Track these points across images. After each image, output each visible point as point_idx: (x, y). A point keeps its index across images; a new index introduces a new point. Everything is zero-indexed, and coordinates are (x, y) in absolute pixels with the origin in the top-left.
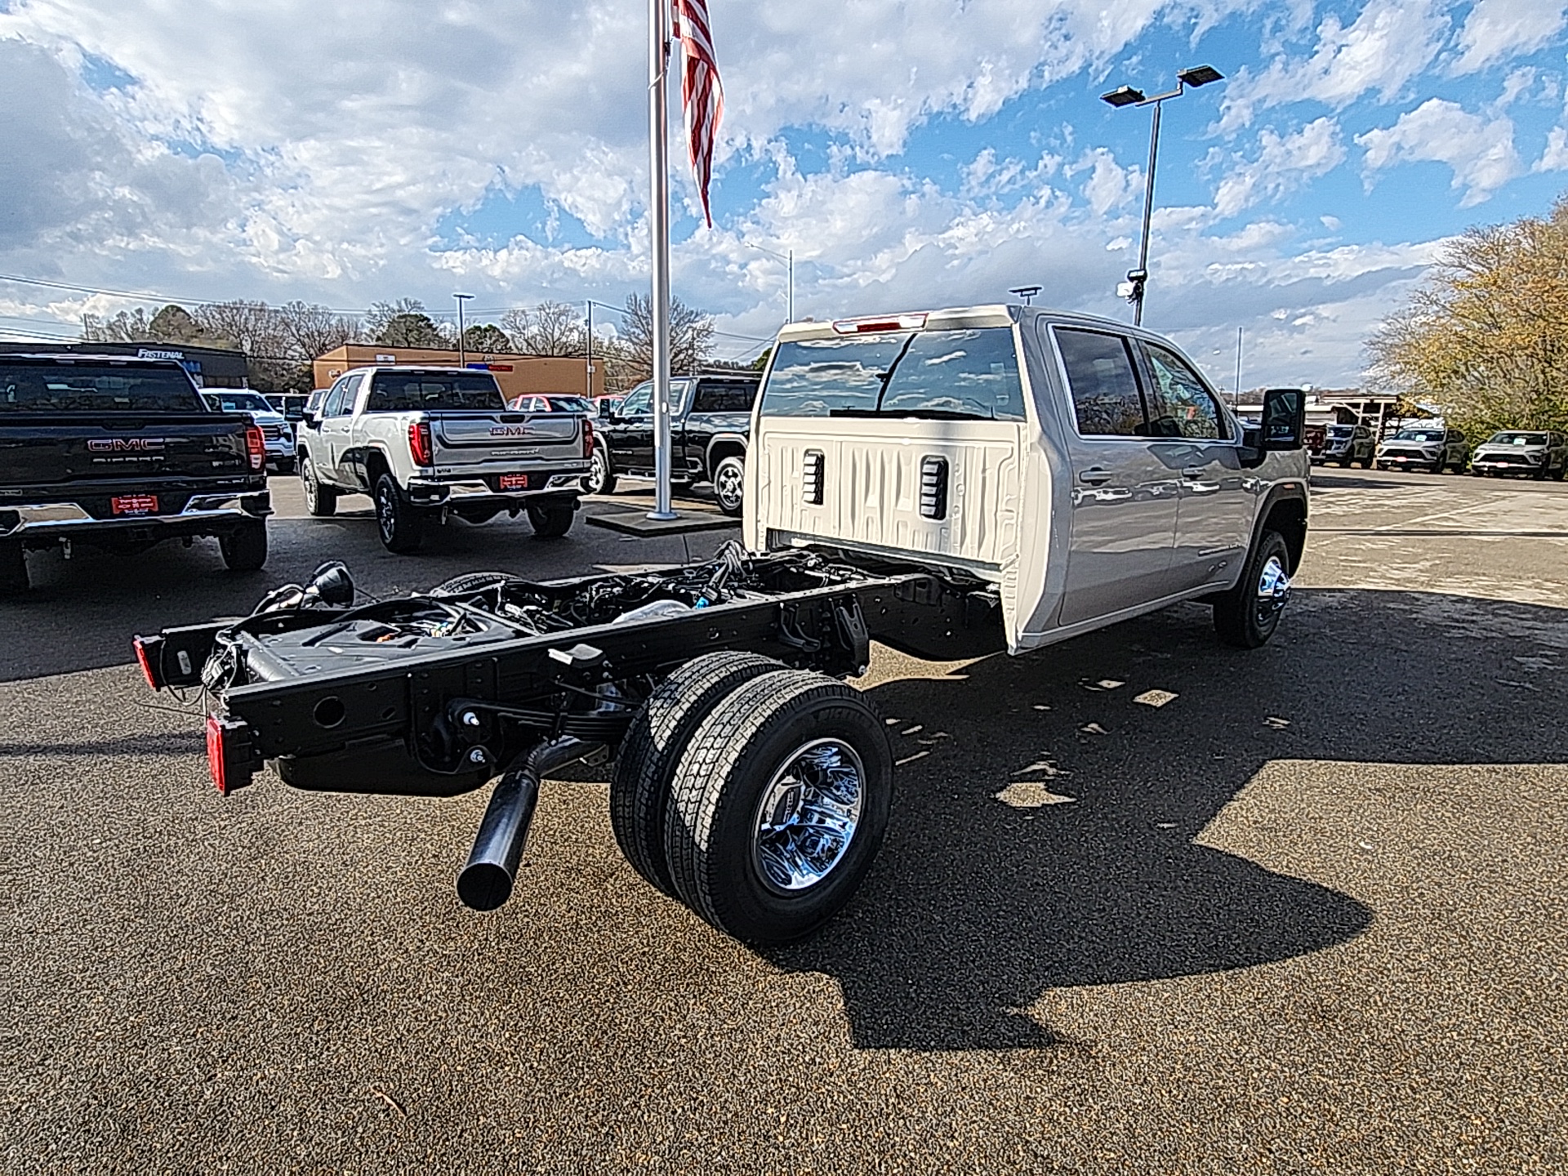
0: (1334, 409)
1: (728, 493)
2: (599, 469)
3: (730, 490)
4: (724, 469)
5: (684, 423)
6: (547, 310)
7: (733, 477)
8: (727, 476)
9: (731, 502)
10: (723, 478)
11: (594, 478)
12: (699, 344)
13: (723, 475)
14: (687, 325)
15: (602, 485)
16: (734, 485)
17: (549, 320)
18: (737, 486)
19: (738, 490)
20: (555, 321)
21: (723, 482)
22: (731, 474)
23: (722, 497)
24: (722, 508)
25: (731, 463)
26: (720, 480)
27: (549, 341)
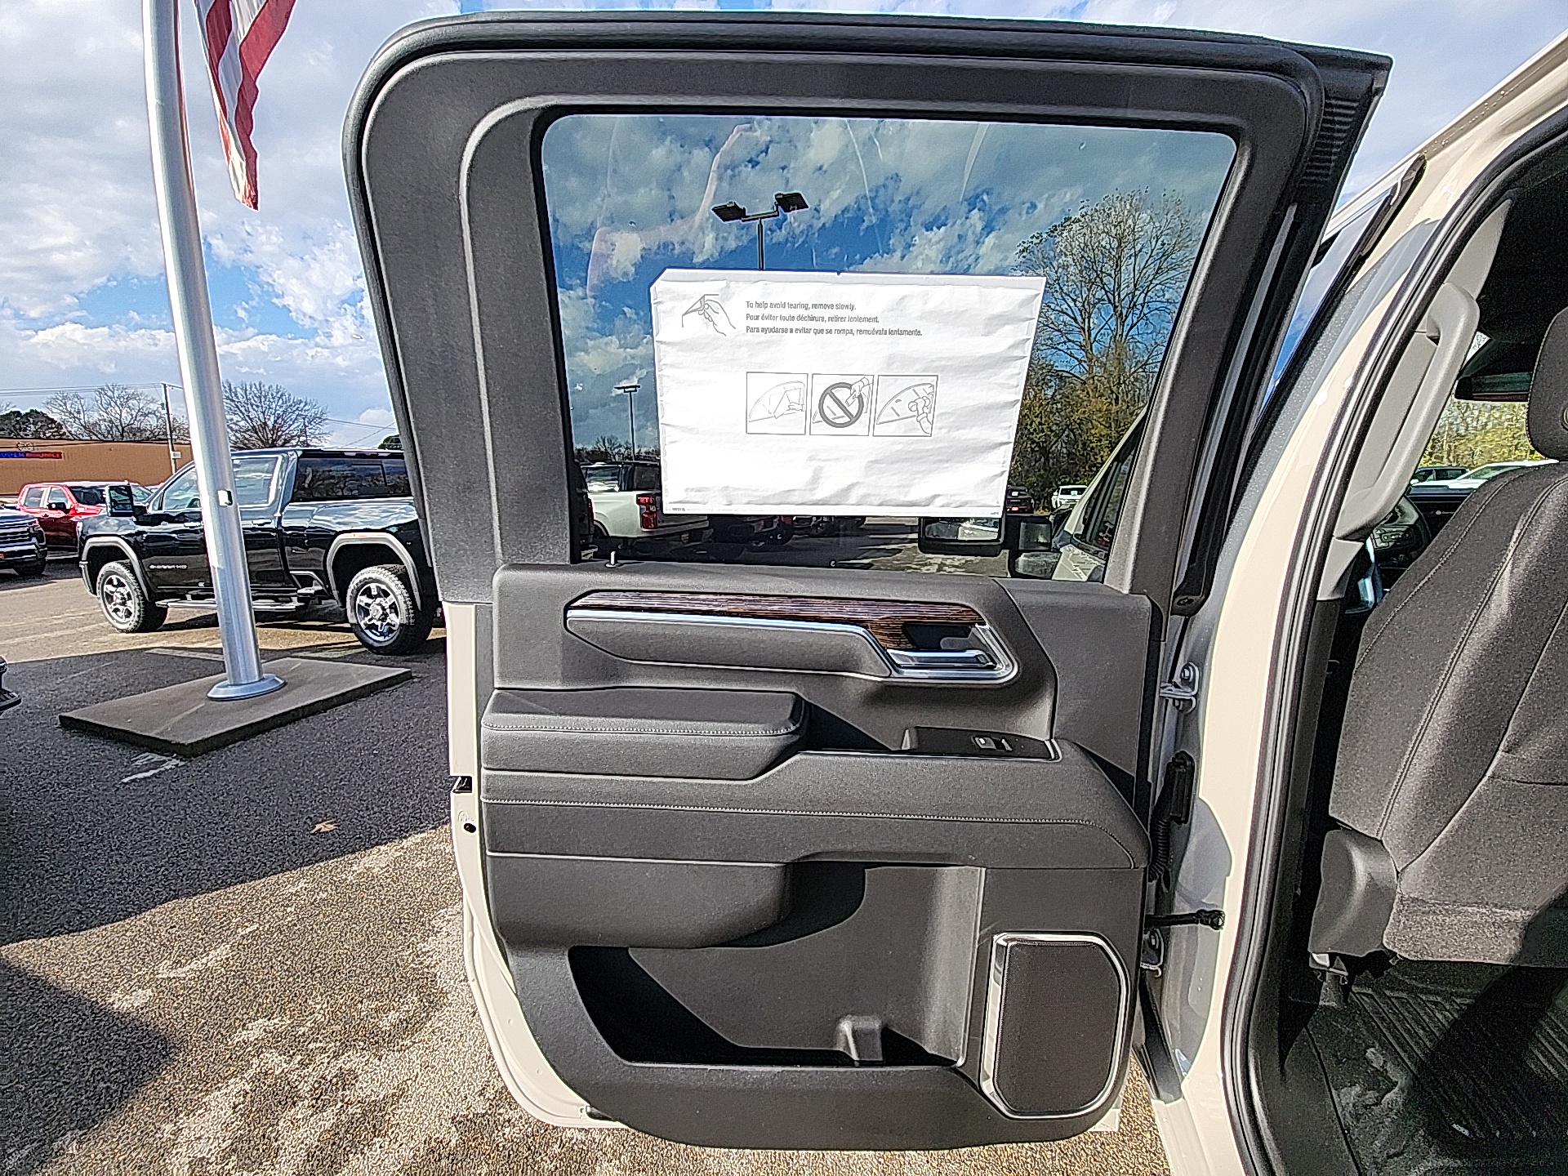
1: (373, 621)
2: (128, 594)
3: (377, 617)
4: (363, 586)
5: (280, 518)
6: (110, 393)
7: (381, 597)
8: (370, 596)
9: (382, 634)
10: (363, 600)
11: (121, 608)
12: (312, 431)
13: (362, 594)
14: (297, 412)
15: (136, 619)
16: (383, 609)
17: (113, 404)
18: (388, 611)
19: (392, 616)
20: (122, 405)
21: (363, 605)
22: (376, 593)
23: (364, 627)
24: (365, 644)
25: (374, 576)
26: (358, 602)
27: (117, 426)
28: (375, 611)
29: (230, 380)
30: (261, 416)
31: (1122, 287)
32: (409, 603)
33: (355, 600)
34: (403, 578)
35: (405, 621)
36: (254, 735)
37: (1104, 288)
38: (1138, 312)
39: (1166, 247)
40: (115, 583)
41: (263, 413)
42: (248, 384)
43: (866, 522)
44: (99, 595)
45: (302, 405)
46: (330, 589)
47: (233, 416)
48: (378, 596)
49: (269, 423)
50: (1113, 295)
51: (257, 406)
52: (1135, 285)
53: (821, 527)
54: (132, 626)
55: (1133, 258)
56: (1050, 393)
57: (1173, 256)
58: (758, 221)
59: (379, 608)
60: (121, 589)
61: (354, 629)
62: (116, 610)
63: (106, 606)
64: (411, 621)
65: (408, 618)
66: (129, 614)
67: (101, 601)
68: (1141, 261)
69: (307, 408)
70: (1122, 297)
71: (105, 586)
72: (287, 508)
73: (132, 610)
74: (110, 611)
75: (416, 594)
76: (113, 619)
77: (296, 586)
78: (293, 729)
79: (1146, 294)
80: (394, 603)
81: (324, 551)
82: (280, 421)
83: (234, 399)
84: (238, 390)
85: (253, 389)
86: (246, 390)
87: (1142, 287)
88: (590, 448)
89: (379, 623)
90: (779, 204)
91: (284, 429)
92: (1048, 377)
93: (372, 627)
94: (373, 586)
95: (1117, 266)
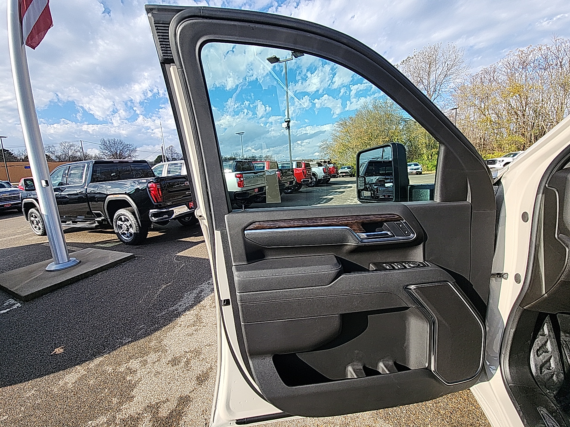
0: (317, 163)
1: (124, 231)
2: (39, 221)
3: (125, 230)
4: (119, 217)
5: (86, 189)
6: (64, 145)
7: (126, 221)
8: (122, 221)
9: (127, 237)
10: (119, 223)
11: (37, 226)
12: (132, 155)
13: (119, 220)
14: (127, 148)
15: (42, 231)
16: (127, 226)
17: (66, 148)
18: (129, 227)
19: (131, 229)
20: (69, 149)
21: (119, 225)
22: (124, 220)
23: (121, 234)
24: (121, 241)
25: (122, 213)
26: (117, 224)
27: (67, 156)
28: (124, 227)
29: (104, 138)
30: (115, 150)
31: (431, 83)
32: (137, 224)
33: (117, 221)
34: (133, 213)
35: (136, 232)
36: (56, 290)
37: (423, 84)
38: (437, 93)
39: (449, 66)
40: (34, 217)
41: (116, 149)
42: (110, 139)
43: (331, 180)
44: (29, 221)
45: (129, 146)
46: (107, 219)
47: (106, 151)
48: (125, 221)
49: (118, 153)
50: (427, 87)
51: (114, 147)
52: (436, 82)
53: (313, 183)
54: (41, 233)
55: (435, 71)
56: (401, 127)
57: (452, 69)
58: (285, 63)
59: (125, 226)
60: (36, 219)
61: (118, 234)
62: (36, 227)
63: (32, 226)
64: (138, 231)
65: (137, 230)
66: (40, 229)
67: (30, 224)
68: (439, 72)
69: (130, 147)
70: (431, 87)
71: (31, 218)
72: (89, 185)
73: (40, 227)
74: (34, 227)
75: (139, 220)
76: (35, 230)
77: (95, 217)
78: (74, 286)
79: (440, 86)
80: (131, 224)
81: (103, 203)
82: (121, 152)
83: (106, 145)
84: (107, 141)
85: (112, 141)
86: (109, 141)
87: (439, 82)
88: (229, 157)
89: (126, 232)
90: (293, 55)
91: (123, 155)
92: (401, 121)
93: (124, 234)
94: (122, 217)
95: (429, 75)
